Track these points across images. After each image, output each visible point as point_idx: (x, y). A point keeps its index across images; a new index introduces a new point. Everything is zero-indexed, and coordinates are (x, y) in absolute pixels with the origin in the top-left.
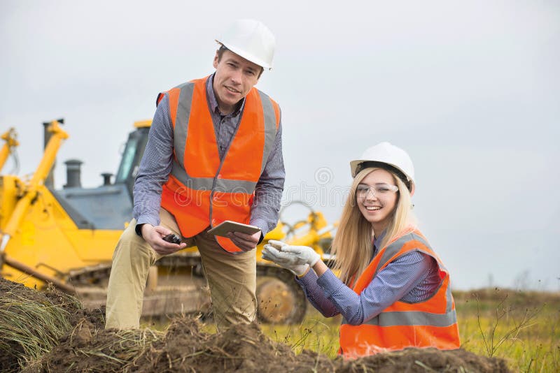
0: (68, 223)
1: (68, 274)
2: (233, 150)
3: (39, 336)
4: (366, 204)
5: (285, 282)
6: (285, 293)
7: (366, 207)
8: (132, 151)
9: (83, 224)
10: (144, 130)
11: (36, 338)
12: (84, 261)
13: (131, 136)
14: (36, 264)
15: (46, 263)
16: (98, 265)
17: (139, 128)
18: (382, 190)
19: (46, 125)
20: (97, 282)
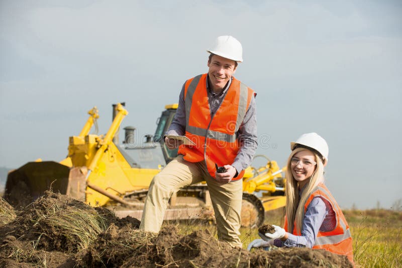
0: (125, 164)
1: (124, 194)
2: (218, 114)
3: (89, 232)
4: (296, 169)
5: (253, 204)
6: (252, 210)
7: (295, 171)
8: (164, 122)
9: (135, 165)
10: (170, 110)
11: (88, 234)
12: (135, 186)
13: (164, 114)
14: (106, 188)
15: (112, 187)
16: (142, 189)
17: (168, 109)
18: (306, 162)
19: (114, 106)
20: (140, 199)
